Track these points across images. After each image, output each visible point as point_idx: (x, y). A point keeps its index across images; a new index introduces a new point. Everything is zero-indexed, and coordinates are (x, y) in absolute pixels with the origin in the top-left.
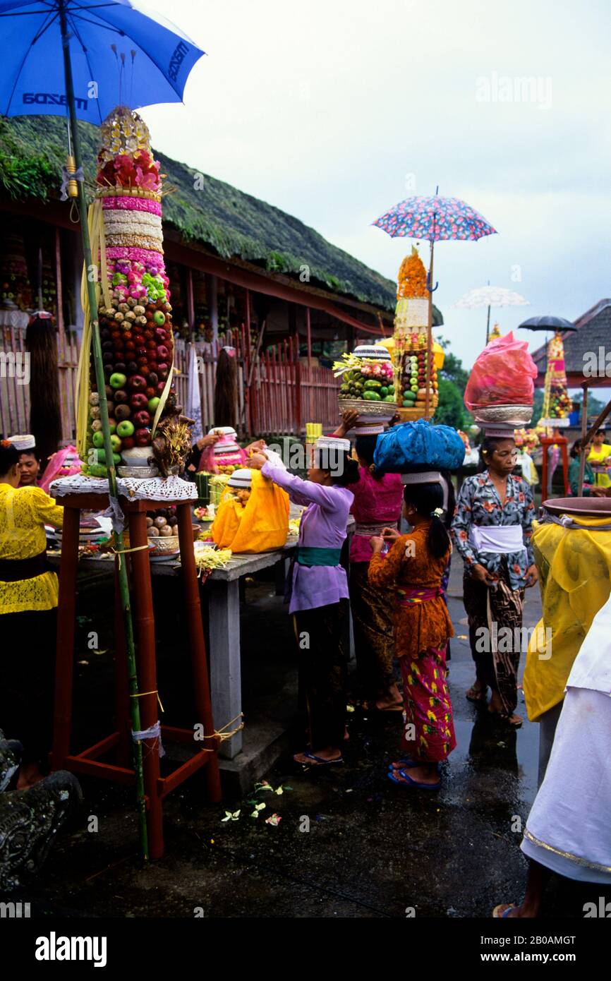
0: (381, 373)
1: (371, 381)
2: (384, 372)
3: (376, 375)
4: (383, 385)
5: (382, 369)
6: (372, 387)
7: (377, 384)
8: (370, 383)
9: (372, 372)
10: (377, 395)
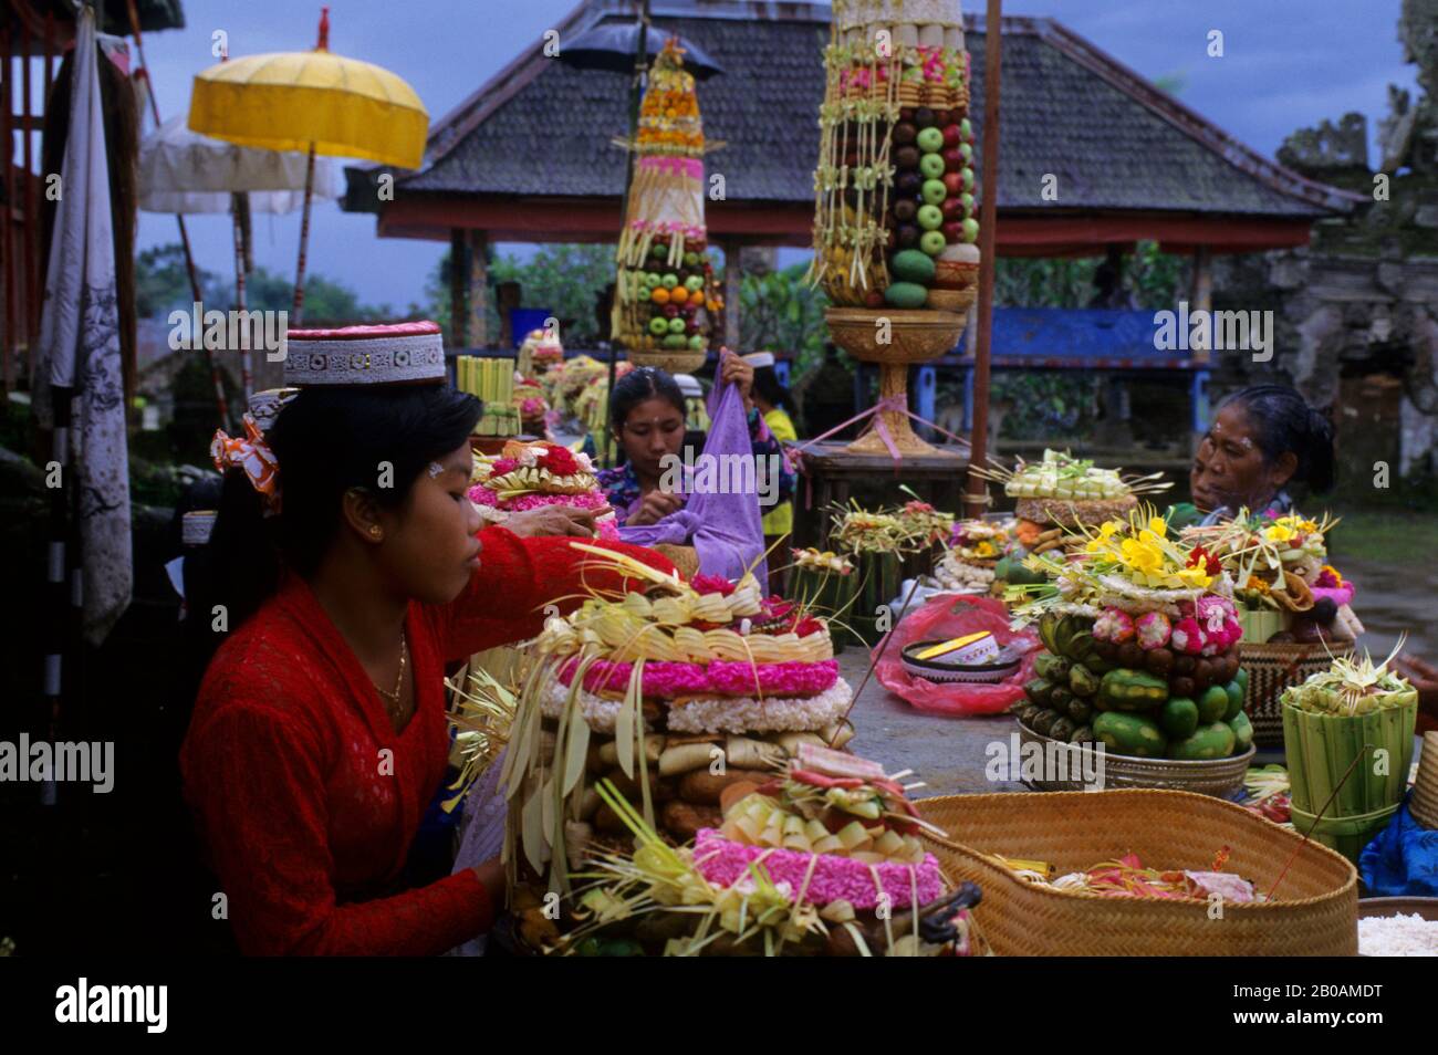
0: (1169, 642)
1: (1125, 674)
2: (1181, 638)
3: (1147, 652)
4: (1175, 692)
5: (1174, 623)
6: (1126, 700)
7: (1151, 688)
8: (1125, 681)
9: (1134, 638)
10: (1148, 733)
